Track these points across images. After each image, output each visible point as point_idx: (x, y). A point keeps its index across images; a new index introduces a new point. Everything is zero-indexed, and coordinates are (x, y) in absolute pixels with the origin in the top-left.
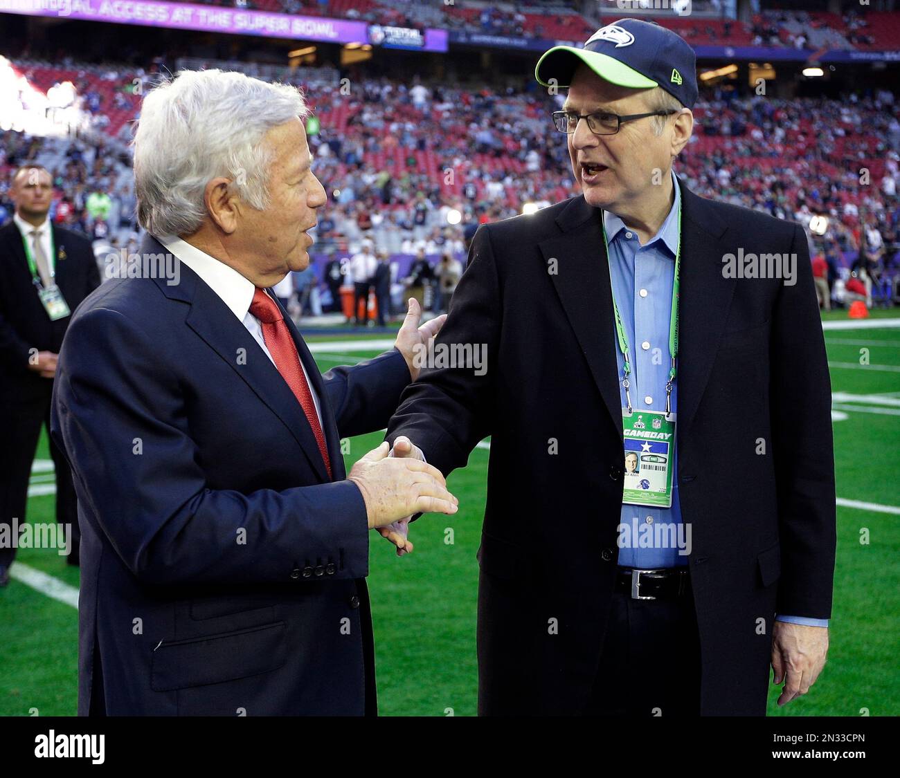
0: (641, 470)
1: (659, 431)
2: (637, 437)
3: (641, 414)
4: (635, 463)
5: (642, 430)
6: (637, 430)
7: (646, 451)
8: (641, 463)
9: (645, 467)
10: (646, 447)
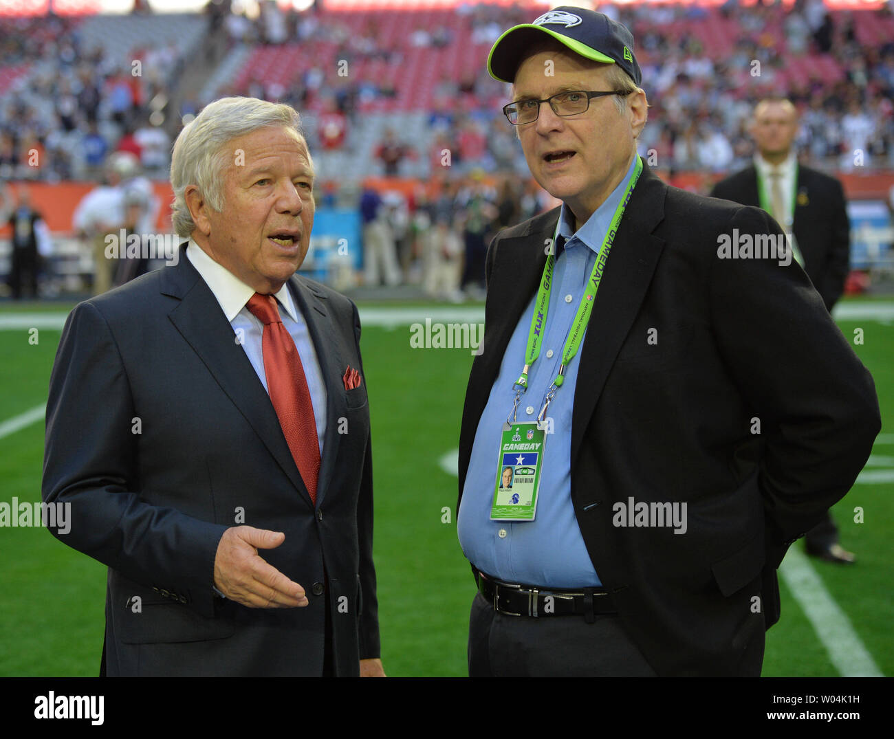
0: (514, 485)
1: (531, 442)
2: (514, 451)
3: (519, 426)
4: (510, 478)
5: (518, 443)
6: (514, 443)
7: (520, 464)
8: (515, 477)
9: (517, 481)
10: (520, 460)
